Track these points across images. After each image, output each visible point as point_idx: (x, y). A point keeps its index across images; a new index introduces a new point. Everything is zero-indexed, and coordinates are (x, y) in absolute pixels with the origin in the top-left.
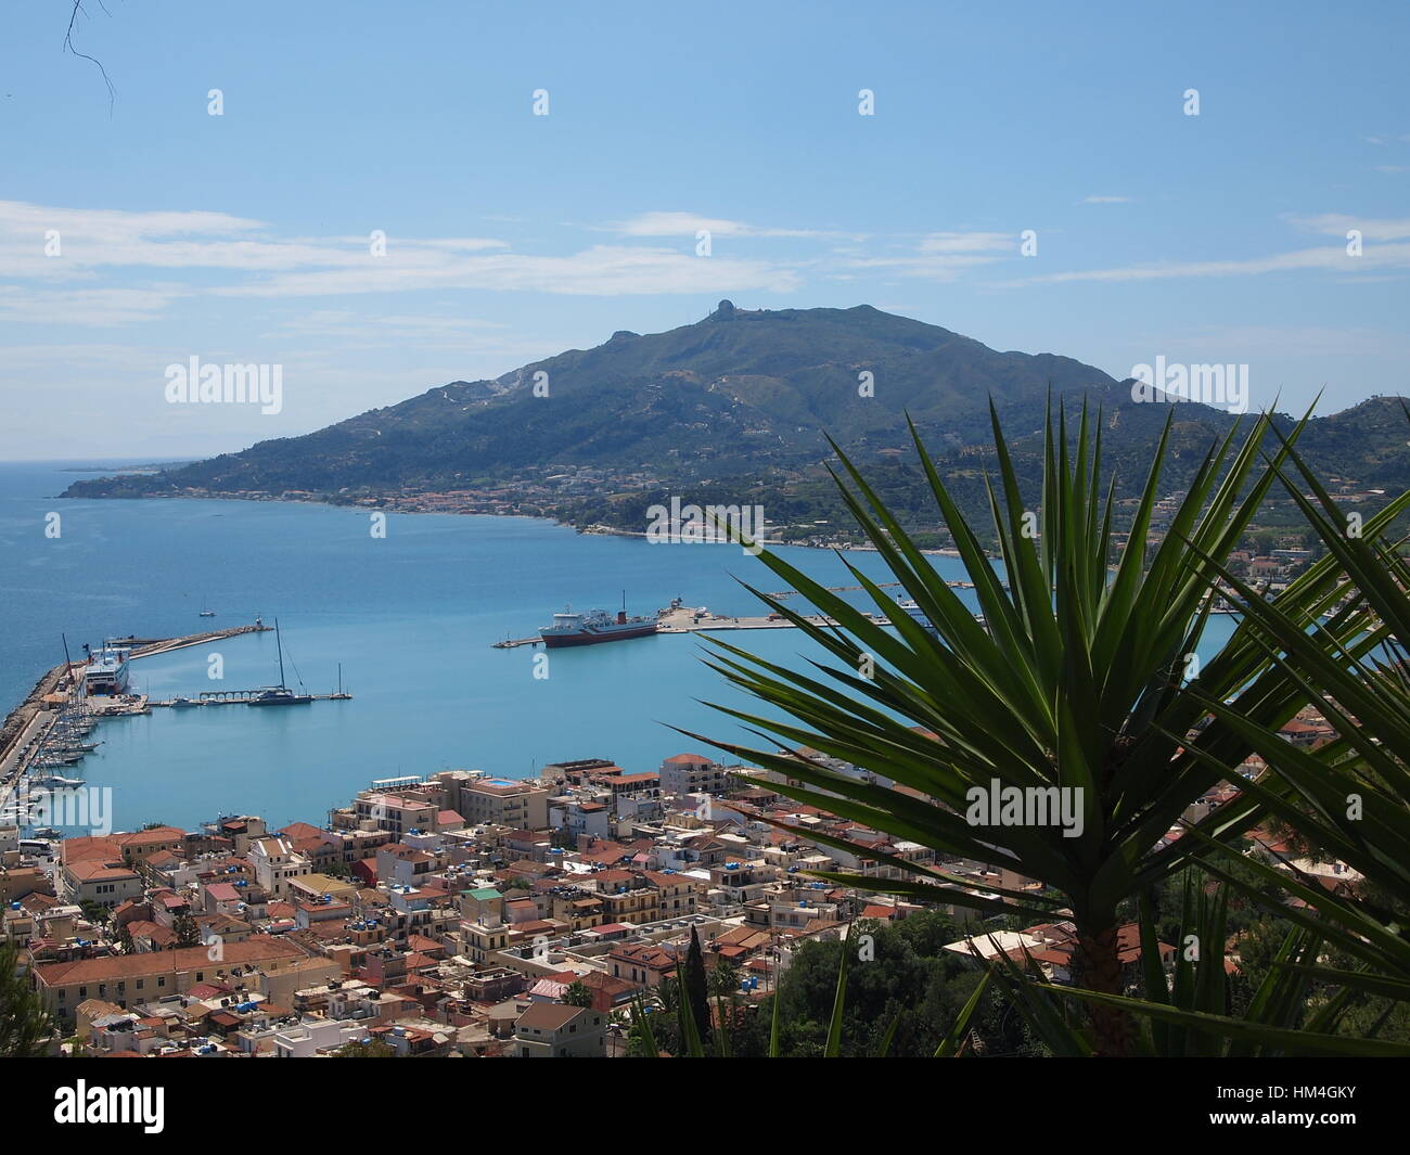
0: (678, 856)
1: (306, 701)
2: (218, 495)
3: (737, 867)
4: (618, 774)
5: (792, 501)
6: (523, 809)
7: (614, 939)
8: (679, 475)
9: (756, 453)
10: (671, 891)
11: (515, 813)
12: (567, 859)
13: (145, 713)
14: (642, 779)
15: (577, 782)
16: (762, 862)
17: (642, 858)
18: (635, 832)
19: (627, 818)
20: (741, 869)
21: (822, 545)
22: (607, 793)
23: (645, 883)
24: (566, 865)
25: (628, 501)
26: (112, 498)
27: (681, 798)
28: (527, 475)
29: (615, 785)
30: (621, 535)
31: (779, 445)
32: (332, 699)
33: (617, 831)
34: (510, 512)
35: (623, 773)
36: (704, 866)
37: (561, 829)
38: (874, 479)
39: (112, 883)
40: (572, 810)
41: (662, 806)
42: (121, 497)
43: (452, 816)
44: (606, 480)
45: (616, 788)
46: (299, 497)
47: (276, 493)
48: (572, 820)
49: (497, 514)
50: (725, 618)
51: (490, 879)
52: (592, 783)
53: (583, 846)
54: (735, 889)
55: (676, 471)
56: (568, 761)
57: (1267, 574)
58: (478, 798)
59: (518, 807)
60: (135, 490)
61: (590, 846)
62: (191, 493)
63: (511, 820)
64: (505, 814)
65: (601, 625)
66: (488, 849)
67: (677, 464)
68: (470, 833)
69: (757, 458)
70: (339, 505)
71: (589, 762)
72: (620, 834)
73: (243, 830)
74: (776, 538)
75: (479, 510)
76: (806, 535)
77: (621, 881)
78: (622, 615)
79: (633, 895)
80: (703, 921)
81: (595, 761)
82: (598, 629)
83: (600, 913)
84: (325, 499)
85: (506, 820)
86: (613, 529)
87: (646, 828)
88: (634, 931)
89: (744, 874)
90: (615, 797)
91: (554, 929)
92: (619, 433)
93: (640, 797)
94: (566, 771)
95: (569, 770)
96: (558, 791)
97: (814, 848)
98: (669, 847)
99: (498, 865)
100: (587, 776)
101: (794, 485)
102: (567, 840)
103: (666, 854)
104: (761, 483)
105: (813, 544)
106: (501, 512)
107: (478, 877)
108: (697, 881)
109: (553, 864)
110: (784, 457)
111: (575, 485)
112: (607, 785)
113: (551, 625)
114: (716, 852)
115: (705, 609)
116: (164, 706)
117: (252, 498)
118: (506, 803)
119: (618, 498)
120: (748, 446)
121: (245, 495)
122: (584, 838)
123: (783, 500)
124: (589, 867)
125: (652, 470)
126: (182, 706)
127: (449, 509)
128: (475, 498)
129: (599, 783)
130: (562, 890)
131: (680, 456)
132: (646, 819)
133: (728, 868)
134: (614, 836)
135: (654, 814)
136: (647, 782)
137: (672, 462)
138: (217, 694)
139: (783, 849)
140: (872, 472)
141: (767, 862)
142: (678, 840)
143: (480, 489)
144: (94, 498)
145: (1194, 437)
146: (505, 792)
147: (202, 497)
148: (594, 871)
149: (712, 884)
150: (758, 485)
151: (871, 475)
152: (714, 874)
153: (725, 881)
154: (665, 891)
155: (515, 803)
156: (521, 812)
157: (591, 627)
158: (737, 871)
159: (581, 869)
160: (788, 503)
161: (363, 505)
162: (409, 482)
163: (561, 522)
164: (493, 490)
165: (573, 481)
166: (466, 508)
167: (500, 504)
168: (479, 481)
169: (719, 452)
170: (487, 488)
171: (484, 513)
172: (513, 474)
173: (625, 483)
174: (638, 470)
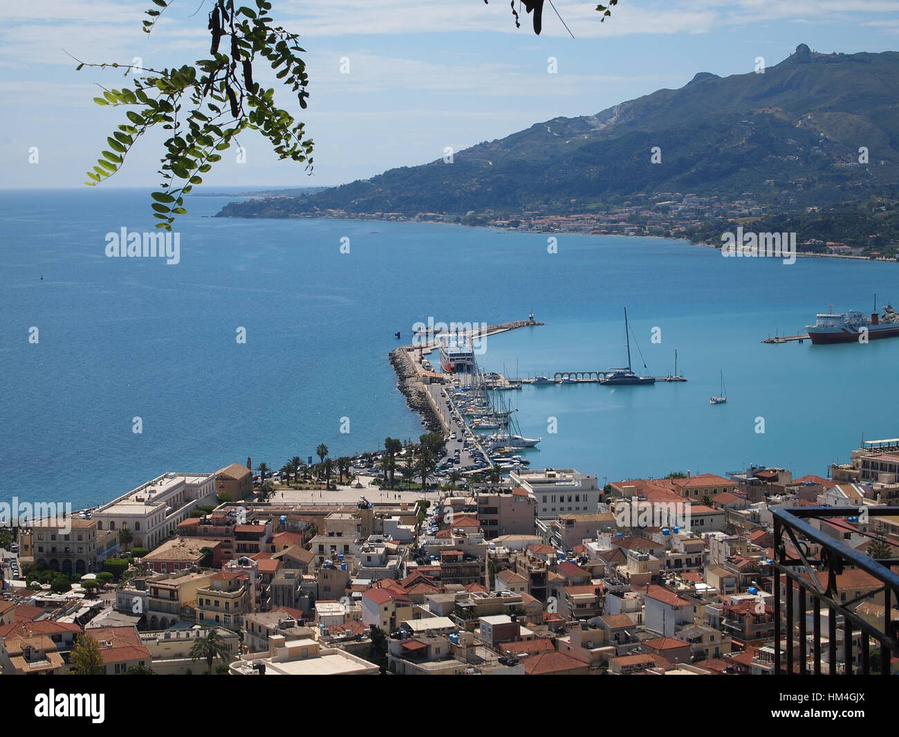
1: (650, 382)
2: (357, 216)
8: (779, 203)
9: (847, 184)
13: (516, 388)
25: (754, 224)
26: (262, 217)
28: (637, 201)
32: (670, 381)
34: (639, 233)
39: (701, 518)
42: (271, 217)
46: (433, 218)
47: (409, 215)
49: (627, 235)
55: (776, 199)
60: (282, 210)
62: (331, 214)
65: (859, 325)
67: (775, 193)
69: (851, 188)
70: (473, 225)
73: (775, 479)
75: (609, 231)
78: (874, 317)
84: (458, 220)
104: (883, 208)
106: (632, 233)
111: (685, 211)
113: (816, 324)
116: (529, 383)
117: (389, 219)
120: (840, 177)
121: (382, 216)
126: (541, 383)
127: (581, 230)
128: (598, 220)
131: (776, 185)
137: (769, 191)
138: (569, 375)
143: (597, 213)
144: (248, 217)
147: (342, 217)
150: (882, 211)
157: (850, 326)
161: (496, 225)
162: (529, 206)
163: (695, 241)
164: (610, 214)
165: (680, 208)
166: (597, 229)
167: (627, 226)
168: (593, 206)
169: (814, 182)
170: (604, 213)
171: (614, 234)
172: (623, 201)
173: (731, 210)
174: (739, 197)
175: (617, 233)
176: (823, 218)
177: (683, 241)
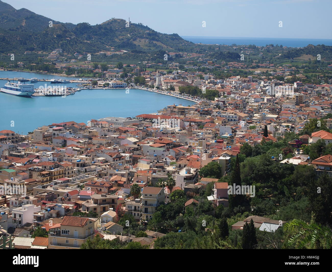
0: (50, 159)
7: (67, 182)
10: (67, 168)
23: (58, 166)
77: (51, 166)
79: (57, 170)
80: (88, 177)
83: (49, 176)
88: (71, 180)
91: (37, 181)
97: (95, 156)
130: (35, 169)
133: (77, 161)
136: (3, 139)
139: (86, 156)
145: (61, 30)
153: (78, 165)
154: (65, 169)
158: (81, 162)
159: (19, 164)
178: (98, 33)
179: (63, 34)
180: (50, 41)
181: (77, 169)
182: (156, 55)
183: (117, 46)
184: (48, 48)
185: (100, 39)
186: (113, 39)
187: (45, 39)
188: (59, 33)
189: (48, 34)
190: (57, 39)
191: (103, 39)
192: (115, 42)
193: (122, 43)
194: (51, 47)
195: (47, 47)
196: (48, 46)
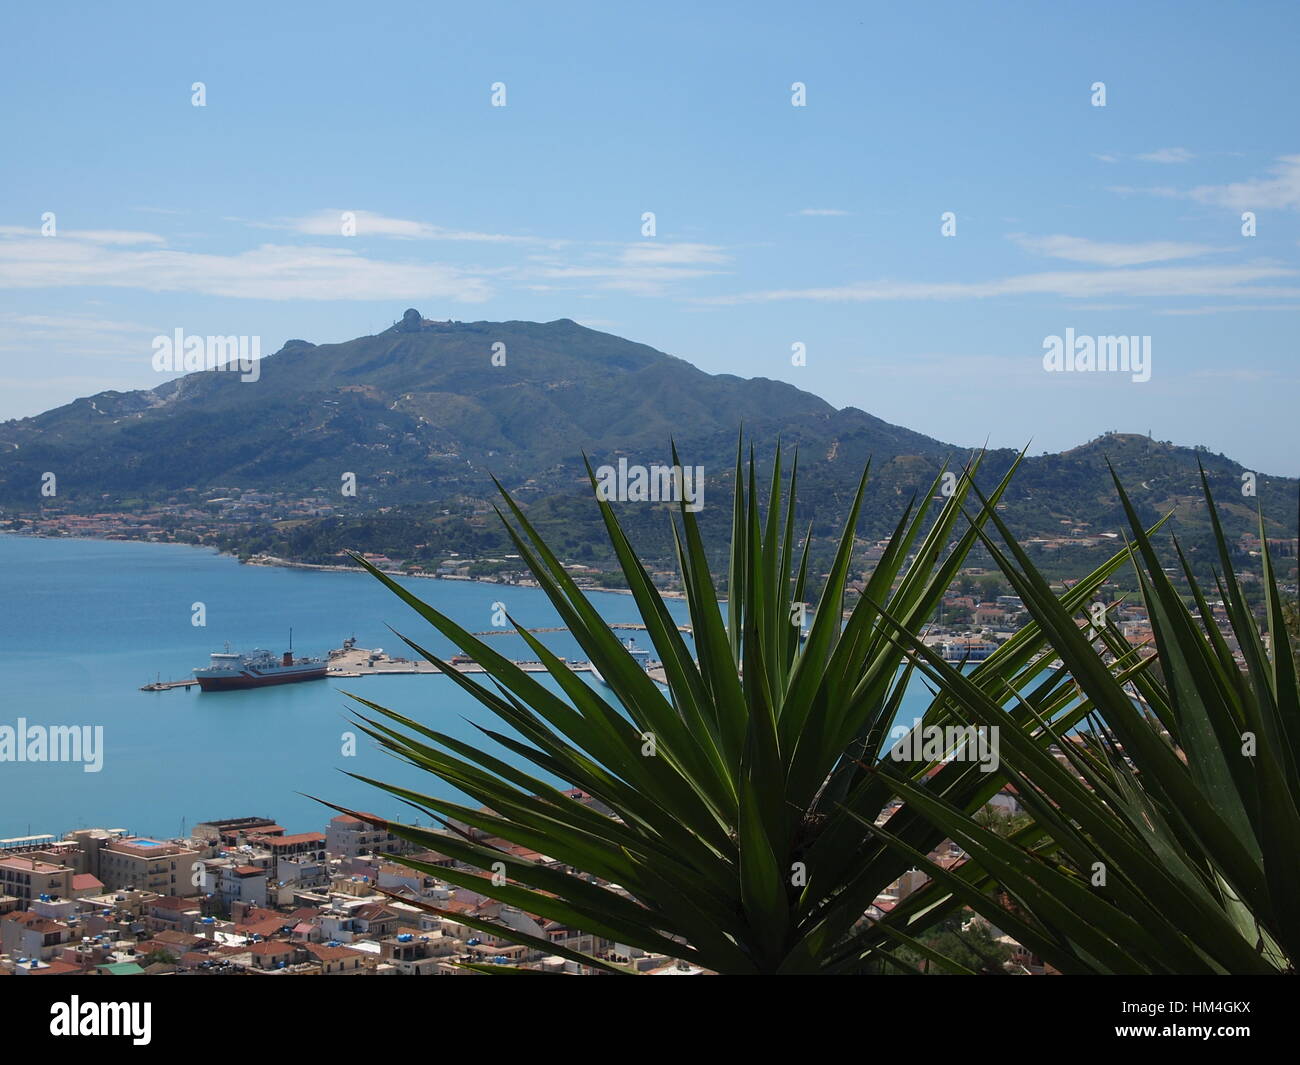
0: (344, 927)
3: (410, 939)
4: (279, 834)
5: (480, 533)
6: (171, 872)
9: (442, 479)
11: (161, 877)
12: (219, 929)
14: (306, 840)
15: (232, 842)
16: (438, 934)
17: (304, 928)
18: (298, 901)
19: (288, 883)
20: (415, 942)
21: (512, 582)
22: (266, 855)
23: (307, 957)
24: (217, 937)
25: (297, 529)
27: (349, 861)
28: (184, 498)
29: (275, 847)
30: (291, 566)
31: (467, 470)
33: (277, 899)
34: (163, 538)
35: (285, 833)
36: (374, 938)
37: (213, 896)
38: (571, 510)
40: (226, 874)
41: (328, 869)
43: (89, 881)
44: (274, 505)
45: (277, 850)
48: (226, 885)
49: (149, 541)
50: (403, 661)
51: (131, 952)
52: (250, 843)
53: (237, 914)
54: (407, 963)
56: (224, 819)
57: (992, 621)
58: (119, 861)
59: (165, 871)
61: (245, 915)
63: (156, 885)
64: (150, 878)
65: (265, 667)
66: (129, 918)
68: (109, 900)
69: (444, 485)
71: (247, 820)
72: (281, 900)
74: (461, 574)
75: (129, 536)
76: (496, 570)
77: (280, 955)
78: (288, 656)
81: (254, 819)
82: (261, 671)
85: (151, 885)
86: (280, 560)
87: (308, 895)
89: (418, 947)
90: (275, 861)
92: (288, 453)
93: (304, 859)
94: (221, 830)
95: (226, 829)
96: (211, 853)
98: (334, 917)
99: (141, 937)
100: (244, 836)
101: (484, 514)
102: (220, 907)
103: (332, 925)
104: (446, 512)
105: (503, 580)
106: (154, 539)
107: (117, 949)
108: (364, 955)
109: (203, 936)
110: (473, 483)
111: (239, 510)
112: (267, 847)
113: (207, 666)
114: (387, 922)
115: (381, 650)
118: (151, 866)
119: (285, 525)
120: (433, 471)
122: (239, 906)
123: (470, 532)
124: (244, 939)
125: (325, 494)
127: (95, 533)
128: (125, 522)
129: (258, 844)
130: (212, 965)
132: (309, 885)
133: (400, 940)
134: (273, 904)
135: (319, 879)
136: (312, 844)
140: (568, 503)
141: (444, 933)
142: (345, 909)
143: (130, 512)
145: (918, 473)
146: (151, 853)
148: (249, 943)
149: (382, 958)
150: (444, 515)
151: (568, 506)
152: (385, 948)
153: (397, 954)
154: (329, 966)
155: (161, 867)
156: (167, 876)
157: (252, 668)
158: (410, 943)
159: (235, 940)
160: (476, 534)
162: (50, 502)
163: (222, 551)
164: (146, 513)
165: (236, 506)
166: (114, 533)
167: (153, 530)
168: (129, 503)
169: (401, 477)
170: (139, 511)
171: (135, 539)
172: (169, 496)
173: (295, 509)
174: (309, 494)
175: (136, 539)
176: (362, 523)
177: (211, 549)
178: (1046, 478)
179: (923, 484)
180: (884, 506)
181: (394, 964)
182: (1194, 549)
183: (1098, 519)
184: (875, 526)
185: (1051, 497)
186: (1092, 498)
187: (869, 499)
188: (910, 481)
189: (880, 484)
190: (902, 499)
191: (1061, 497)
192: (1098, 505)
193: (1115, 510)
194: (884, 523)
195: (871, 523)
196: (876, 523)
